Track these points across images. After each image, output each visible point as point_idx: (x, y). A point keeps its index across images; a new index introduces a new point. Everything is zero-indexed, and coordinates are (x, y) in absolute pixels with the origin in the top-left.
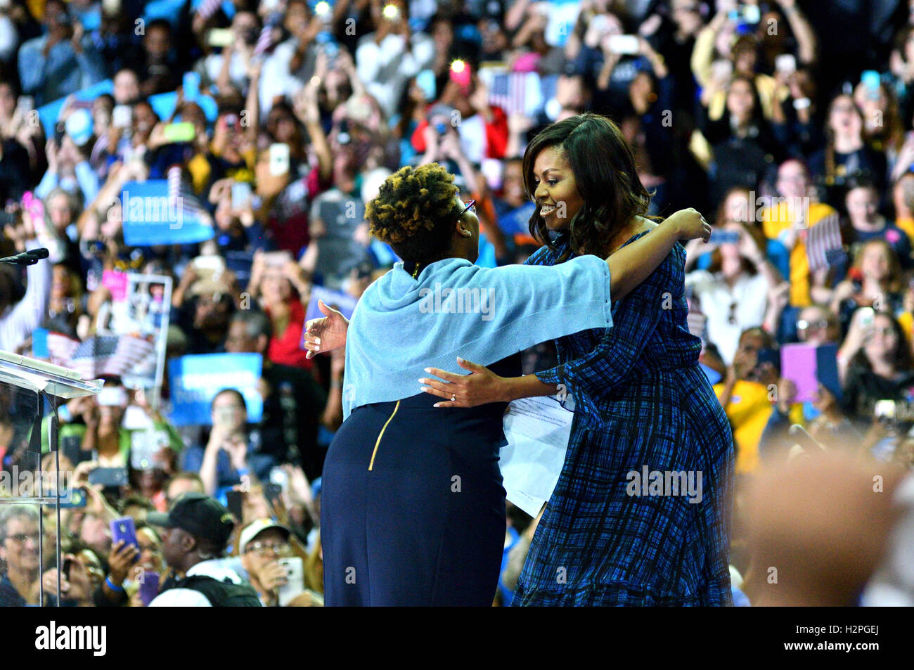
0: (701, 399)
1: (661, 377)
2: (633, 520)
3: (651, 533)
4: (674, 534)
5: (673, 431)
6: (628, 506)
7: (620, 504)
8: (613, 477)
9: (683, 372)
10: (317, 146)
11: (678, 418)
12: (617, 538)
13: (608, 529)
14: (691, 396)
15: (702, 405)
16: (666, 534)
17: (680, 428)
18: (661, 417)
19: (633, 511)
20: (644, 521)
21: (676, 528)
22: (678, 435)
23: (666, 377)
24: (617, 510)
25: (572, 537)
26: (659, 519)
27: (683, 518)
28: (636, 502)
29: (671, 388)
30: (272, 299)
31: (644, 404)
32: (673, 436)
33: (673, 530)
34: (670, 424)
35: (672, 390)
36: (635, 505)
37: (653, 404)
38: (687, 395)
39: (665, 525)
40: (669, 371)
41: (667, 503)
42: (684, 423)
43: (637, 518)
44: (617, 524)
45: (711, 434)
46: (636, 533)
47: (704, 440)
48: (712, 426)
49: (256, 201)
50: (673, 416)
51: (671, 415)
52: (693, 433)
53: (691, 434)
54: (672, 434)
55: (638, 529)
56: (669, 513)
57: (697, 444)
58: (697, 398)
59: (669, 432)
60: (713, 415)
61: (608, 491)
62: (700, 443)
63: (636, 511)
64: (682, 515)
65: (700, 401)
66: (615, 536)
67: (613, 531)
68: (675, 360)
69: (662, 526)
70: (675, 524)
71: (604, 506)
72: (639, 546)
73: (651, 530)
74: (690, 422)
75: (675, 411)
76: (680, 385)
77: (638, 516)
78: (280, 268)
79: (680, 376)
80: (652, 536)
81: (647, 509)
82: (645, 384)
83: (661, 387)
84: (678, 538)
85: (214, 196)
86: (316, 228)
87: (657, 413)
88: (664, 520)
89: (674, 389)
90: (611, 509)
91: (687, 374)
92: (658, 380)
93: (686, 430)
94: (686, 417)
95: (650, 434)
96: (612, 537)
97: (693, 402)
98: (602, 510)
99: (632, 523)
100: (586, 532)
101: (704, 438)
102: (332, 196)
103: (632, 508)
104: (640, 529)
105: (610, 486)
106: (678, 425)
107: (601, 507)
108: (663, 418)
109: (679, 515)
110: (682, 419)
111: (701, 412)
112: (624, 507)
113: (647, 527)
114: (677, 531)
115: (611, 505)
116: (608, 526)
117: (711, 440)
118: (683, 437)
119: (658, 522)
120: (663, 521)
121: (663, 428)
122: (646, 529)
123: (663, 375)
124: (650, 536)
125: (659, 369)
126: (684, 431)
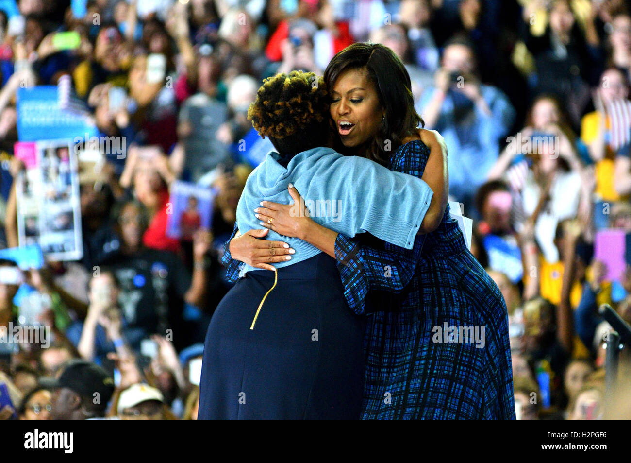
0: (475, 278)
1: (437, 265)
2: (433, 392)
3: (449, 401)
4: (470, 396)
5: (456, 310)
6: (426, 381)
7: (420, 381)
8: (409, 357)
9: (455, 258)
10: (186, 56)
11: (459, 298)
12: (420, 410)
13: (412, 404)
14: (466, 276)
15: (477, 282)
16: (463, 398)
17: (462, 306)
18: (444, 299)
19: (432, 385)
20: (442, 393)
21: (472, 390)
22: (461, 313)
23: (441, 264)
24: (418, 386)
25: (379, 416)
26: (455, 387)
27: (477, 381)
28: (433, 377)
29: (447, 273)
30: (143, 190)
31: (426, 290)
32: (458, 315)
33: (468, 393)
34: (453, 305)
35: (449, 275)
36: (433, 379)
37: (435, 289)
38: (463, 276)
39: (460, 392)
40: (442, 258)
41: (461, 373)
42: (465, 301)
43: (436, 390)
44: (419, 398)
45: (491, 305)
46: (436, 404)
47: (486, 311)
48: (490, 297)
49: (131, 105)
50: (454, 297)
51: (452, 297)
52: (474, 307)
53: (472, 309)
54: (456, 313)
55: (437, 400)
56: (463, 381)
57: (479, 316)
58: (472, 277)
59: (453, 312)
60: (489, 289)
61: (407, 371)
62: (482, 314)
63: (434, 385)
64: (475, 379)
65: (475, 280)
66: (419, 409)
67: (417, 405)
68: (446, 248)
69: (458, 394)
70: (470, 387)
71: (405, 384)
72: (440, 415)
73: (449, 399)
74: (470, 299)
75: (455, 293)
76: (455, 269)
77: (436, 388)
78: (150, 161)
79: (452, 261)
80: (451, 404)
81: (443, 382)
82: (424, 273)
83: (439, 273)
84: (474, 400)
85: (93, 98)
86: (184, 128)
87: (440, 297)
88: (460, 387)
89: (450, 273)
90: (412, 387)
91: (459, 259)
92: (435, 267)
93: (467, 307)
94: (465, 295)
95: (437, 315)
96: (416, 410)
97: (468, 281)
98: (404, 388)
99: (432, 395)
100: (391, 410)
101: (485, 310)
102: (199, 100)
103: (430, 382)
104: (439, 400)
105: (408, 366)
106: (460, 304)
107: (402, 386)
108: (445, 301)
109: (472, 379)
110: (462, 298)
111: (477, 288)
112: (423, 383)
113: (445, 396)
114: (473, 393)
115: (411, 383)
116: (411, 401)
117: (492, 309)
118: (466, 313)
119: (454, 390)
120: (459, 389)
121: (447, 309)
122: (445, 399)
123: (437, 262)
124: (449, 404)
125: (434, 257)
126: (466, 308)
